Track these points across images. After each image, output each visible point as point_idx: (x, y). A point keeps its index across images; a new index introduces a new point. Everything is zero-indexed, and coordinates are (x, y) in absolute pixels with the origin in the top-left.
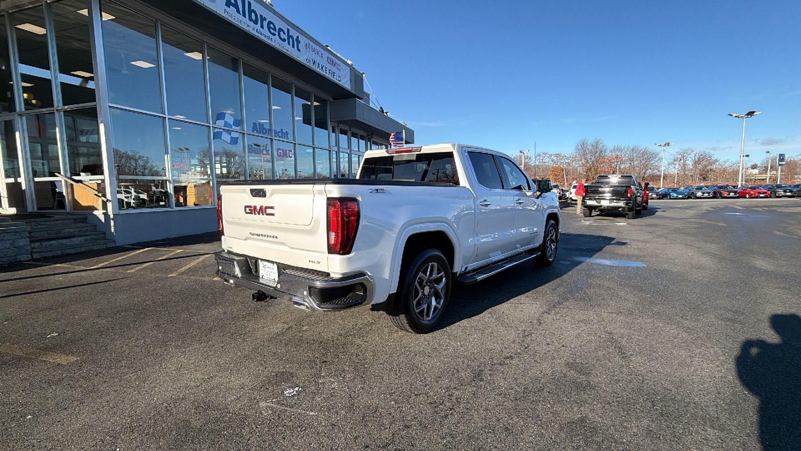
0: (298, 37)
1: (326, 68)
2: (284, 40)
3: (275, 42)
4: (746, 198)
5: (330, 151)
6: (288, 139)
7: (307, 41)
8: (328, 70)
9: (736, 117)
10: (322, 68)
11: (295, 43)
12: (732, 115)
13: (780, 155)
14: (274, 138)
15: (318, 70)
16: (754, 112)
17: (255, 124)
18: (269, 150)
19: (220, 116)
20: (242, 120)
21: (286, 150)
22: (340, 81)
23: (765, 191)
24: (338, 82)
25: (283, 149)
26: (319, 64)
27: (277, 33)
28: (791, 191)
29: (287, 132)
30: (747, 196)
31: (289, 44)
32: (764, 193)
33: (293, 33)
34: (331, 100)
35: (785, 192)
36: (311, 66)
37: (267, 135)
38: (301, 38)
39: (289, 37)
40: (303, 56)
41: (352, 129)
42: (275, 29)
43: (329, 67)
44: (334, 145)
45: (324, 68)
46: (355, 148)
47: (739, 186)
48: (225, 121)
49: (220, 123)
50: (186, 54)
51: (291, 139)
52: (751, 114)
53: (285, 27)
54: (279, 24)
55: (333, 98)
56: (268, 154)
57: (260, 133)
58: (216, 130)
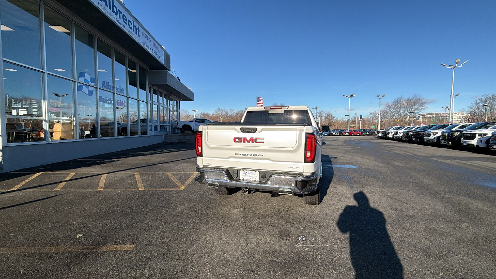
0: (138, 27)
1: (152, 49)
2: (131, 28)
3: (126, 29)
4: (352, 135)
5: (147, 103)
6: (123, 93)
7: (143, 31)
8: (153, 51)
9: (346, 97)
10: (150, 49)
11: (137, 31)
12: (344, 96)
13: (361, 116)
14: (116, 92)
15: (148, 50)
16: (353, 95)
17: (104, 82)
18: (112, 101)
19: (81, 75)
20: (95, 78)
21: (122, 101)
22: (159, 58)
23: (359, 132)
24: (158, 59)
25: (120, 101)
26: (149, 47)
27: (127, 23)
28: (369, 133)
29: (123, 89)
30: (353, 135)
31: (134, 31)
32: (359, 133)
33: (136, 24)
34: (149, 70)
35: (366, 133)
36: (145, 47)
37: (111, 90)
38: (140, 28)
39: (134, 26)
40: (140, 40)
41: (159, 90)
42: (126, 20)
43: (154, 49)
44: (150, 99)
45: (151, 49)
46: (161, 102)
47: (349, 130)
48: (85, 79)
49: (82, 80)
50: (49, 26)
51: (125, 94)
52: (352, 96)
53: (132, 20)
54: (129, 18)
55: (150, 69)
56: (111, 103)
57: (107, 88)
58: (79, 84)
